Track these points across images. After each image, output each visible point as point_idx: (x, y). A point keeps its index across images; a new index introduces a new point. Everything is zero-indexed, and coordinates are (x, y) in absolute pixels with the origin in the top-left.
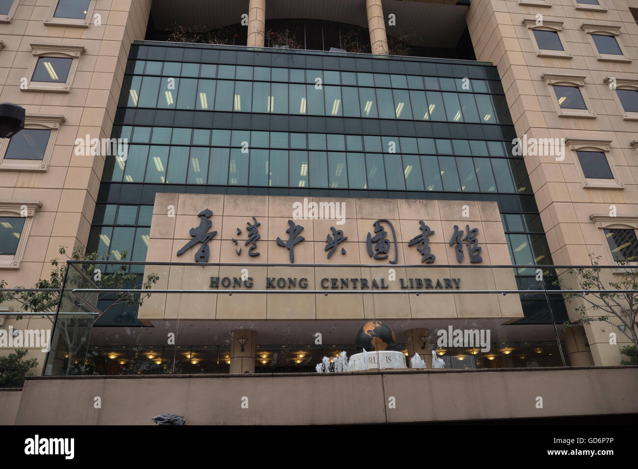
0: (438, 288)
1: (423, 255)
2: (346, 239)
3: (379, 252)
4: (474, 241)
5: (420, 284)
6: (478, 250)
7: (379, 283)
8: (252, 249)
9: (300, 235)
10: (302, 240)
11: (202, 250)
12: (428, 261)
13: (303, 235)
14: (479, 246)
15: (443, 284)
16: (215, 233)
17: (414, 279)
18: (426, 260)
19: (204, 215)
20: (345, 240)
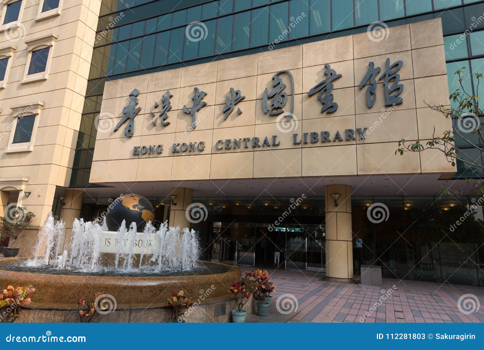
0: (337, 140)
1: (323, 104)
2: (244, 98)
3: (274, 107)
4: (395, 78)
5: (315, 138)
6: (399, 89)
7: (270, 141)
8: (164, 119)
9: (203, 101)
10: (205, 105)
11: (129, 125)
12: (328, 111)
13: (205, 100)
14: (400, 83)
15: (343, 136)
16: (140, 109)
17: (309, 134)
18: (327, 110)
19: (133, 95)
20: (242, 99)
